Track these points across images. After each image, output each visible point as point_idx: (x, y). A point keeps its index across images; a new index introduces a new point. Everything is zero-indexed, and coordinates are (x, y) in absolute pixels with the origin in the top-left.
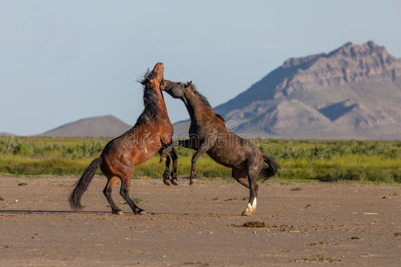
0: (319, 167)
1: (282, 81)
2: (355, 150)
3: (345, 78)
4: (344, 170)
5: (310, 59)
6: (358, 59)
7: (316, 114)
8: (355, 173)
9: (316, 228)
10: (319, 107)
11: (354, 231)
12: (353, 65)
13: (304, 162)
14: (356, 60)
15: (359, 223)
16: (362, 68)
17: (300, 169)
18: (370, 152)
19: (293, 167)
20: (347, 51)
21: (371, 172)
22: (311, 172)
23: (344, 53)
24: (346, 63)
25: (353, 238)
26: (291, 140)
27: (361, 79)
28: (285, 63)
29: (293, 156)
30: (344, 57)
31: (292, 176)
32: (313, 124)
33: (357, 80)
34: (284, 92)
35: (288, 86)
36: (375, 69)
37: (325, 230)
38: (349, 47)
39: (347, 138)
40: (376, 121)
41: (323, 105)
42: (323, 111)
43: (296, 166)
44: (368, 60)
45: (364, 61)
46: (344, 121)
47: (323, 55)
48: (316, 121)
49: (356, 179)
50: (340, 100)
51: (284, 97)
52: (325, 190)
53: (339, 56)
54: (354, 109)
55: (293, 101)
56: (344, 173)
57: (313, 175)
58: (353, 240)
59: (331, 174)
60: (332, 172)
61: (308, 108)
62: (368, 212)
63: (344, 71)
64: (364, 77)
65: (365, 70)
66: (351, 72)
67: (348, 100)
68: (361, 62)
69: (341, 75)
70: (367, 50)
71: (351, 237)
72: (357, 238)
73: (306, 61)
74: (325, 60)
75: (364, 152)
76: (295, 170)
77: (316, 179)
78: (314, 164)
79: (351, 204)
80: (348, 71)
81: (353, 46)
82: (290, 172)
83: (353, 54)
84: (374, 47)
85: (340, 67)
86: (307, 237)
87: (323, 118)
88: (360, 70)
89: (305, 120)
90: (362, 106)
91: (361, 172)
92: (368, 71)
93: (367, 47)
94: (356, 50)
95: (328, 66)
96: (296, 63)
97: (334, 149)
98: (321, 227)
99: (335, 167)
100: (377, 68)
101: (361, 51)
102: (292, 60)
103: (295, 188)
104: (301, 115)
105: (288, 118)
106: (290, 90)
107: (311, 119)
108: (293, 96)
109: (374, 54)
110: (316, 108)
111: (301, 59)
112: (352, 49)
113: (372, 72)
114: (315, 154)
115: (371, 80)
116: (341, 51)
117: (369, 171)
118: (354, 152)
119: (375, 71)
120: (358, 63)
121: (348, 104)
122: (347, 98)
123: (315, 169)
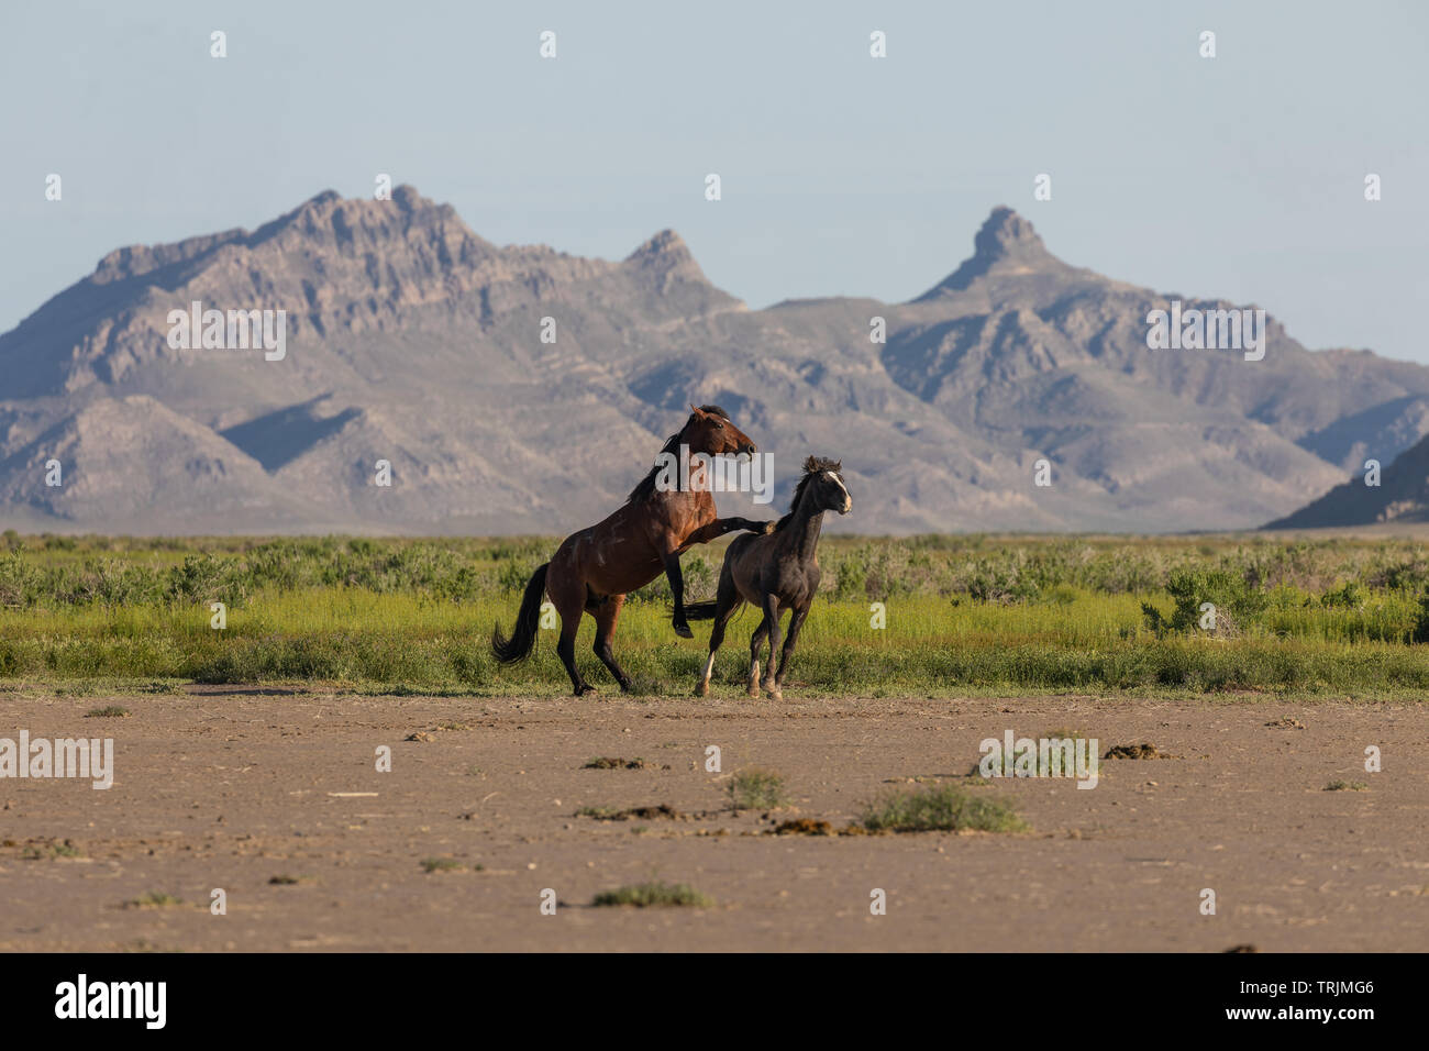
0: (192, 634)
1: (94, 332)
2: (333, 572)
3: (315, 320)
4: (281, 642)
5: (190, 252)
6: (360, 249)
7: (216, 447)
8: (319, 652)
9: (153, 846)
10: (225, 423)
11: (284, 857)
12: (343, 273)
13: (140, 615)
14: (352, 255)
15: (305, 829)
16: (376, 285)
17: (125, 640)
18: (386, 579)
19: (101, 634)
20: (322, 221)
21: (378, 649)
22: (166, 651)
23: (310, 230)
24: (319, 267)
25: (274, 881)
26: (122, 539)
27: (373, 320)
28: (102, 265)
29: (108, 595)
30: (309, 245)
31: (97, 665)
32: (204, 480)
33: (357, 324)
34: (101, 368)
35: (112, 346)
36: (419, 285)
37: (186, 854)
38: (330, 209)
39: (317, 530)
40: (426, 470)
41: (240, 416)
42: (239, 436)
43: (114, 631)
44: (397, 253)
45: (382, 256)
46: (313, 467)
47: (238, 238)
48: (215, 470)
49: (321, 676)
50: (301, 396)
51: (101, 386)
52: (207, 713)
53: (295, 241)
54: (349, 427)
55: (130, 400)
56: (282, 655)
57: (171, 661)
58: (276, 888)
59: (236, 658)
60: (237, 651)
61: (186, 425)
62: (348, 788)
63: (310, 294)
64: (382, 313)
65: (384, 291)
66: (337, 299)
67: (327, 396)
68: (371, 260)
69: (303, 308)
70: (392, 219)
71: (269, 877)
72: (290, 882)
73: (177, 258)
74: (245, 254)
75: (363, 577)
76: (107, 646)
77: (182, 676)
78: (176, 624)
79: (290, 761)
80: (325, 294)
81: (339, 203)
82: (90, 650)
83: (343, 233)
84: (417, 205)
85: (295, 278)
86: (115, 880)
87: (239, 459)
88: (368, 290)
89: (174, 468)
90: (374, 418)
91: (338, 649)
92: (396, 293)
93: (394, 209)
94: (353, 220)
95: (255, 277)
96: (142, 269)
97: (258, 570)
98: (170, 842)
99: (249, 631)
100: (425, 284)
101: (369, 222)
102: (126, 253)
103: (103, 708)
104: (159, 450)
105: (114, 461)
106: (122, 361)
107: (198, 465)
108: (132, 384)
109: (416, 233)
110: (213, 424)
111: (157, 252)
112: (338, 217)
113: (411, 295)
114: (186, 587)
115: (405, 325)
116: (299, 222)
117: (370, 643)
118: (327, 580)
119: (422, 294)
120: (362, 263)
121: (326, 410)
122: (321, 390)
123: (178, 640)
